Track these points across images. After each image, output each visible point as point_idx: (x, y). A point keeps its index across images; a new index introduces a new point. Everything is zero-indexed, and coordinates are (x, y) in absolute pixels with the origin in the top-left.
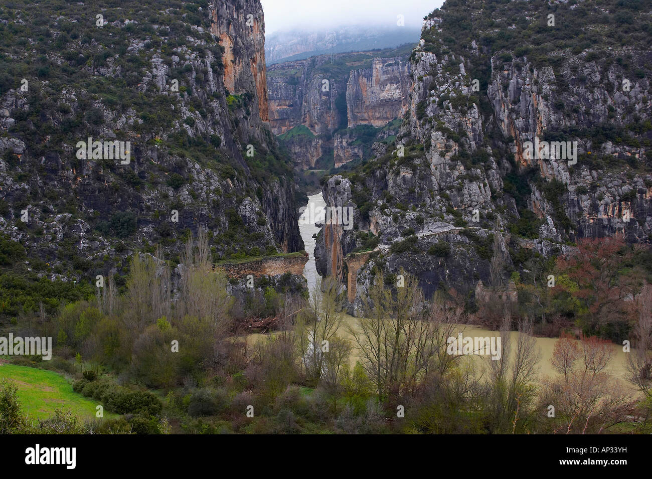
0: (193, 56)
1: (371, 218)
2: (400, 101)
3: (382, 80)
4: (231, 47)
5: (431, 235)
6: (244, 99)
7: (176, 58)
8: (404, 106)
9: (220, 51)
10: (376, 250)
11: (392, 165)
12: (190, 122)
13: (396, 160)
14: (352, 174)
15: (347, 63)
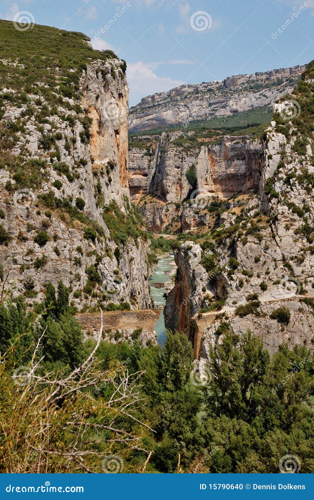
0: (64, 125)
1: (218, 282)
2: (246, 176)
3: (230, 156)
4: (97, 119)
5: (273, 301)
6: (107, 167)
7: (48, 127)
8: (249, 180)
9: (88, 122)
10: (222, 311)
11: (240, 235)
12: (58, 185)
13: (244, 230)
14: (202, 241)
15: (198, 139)
